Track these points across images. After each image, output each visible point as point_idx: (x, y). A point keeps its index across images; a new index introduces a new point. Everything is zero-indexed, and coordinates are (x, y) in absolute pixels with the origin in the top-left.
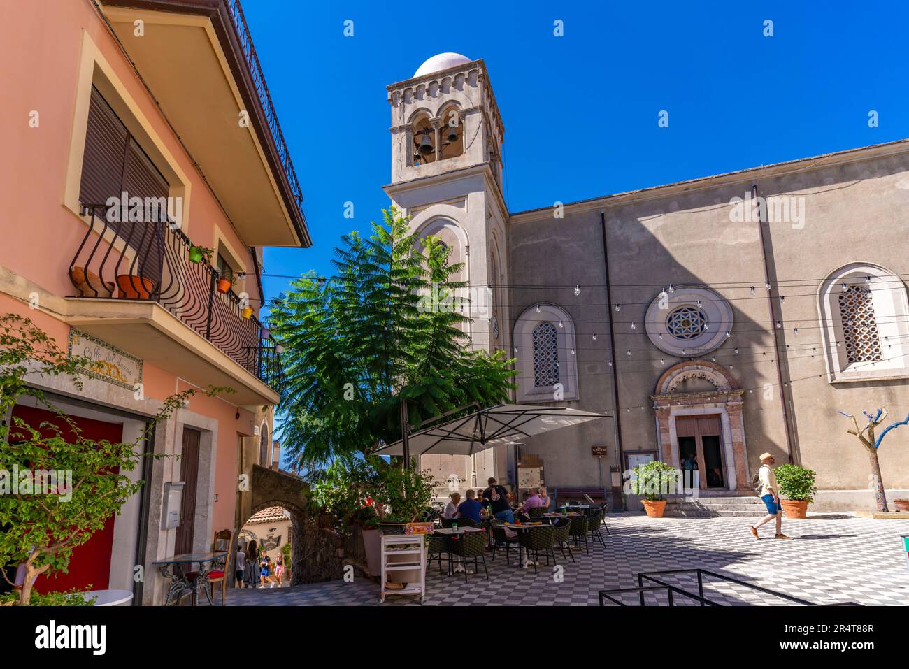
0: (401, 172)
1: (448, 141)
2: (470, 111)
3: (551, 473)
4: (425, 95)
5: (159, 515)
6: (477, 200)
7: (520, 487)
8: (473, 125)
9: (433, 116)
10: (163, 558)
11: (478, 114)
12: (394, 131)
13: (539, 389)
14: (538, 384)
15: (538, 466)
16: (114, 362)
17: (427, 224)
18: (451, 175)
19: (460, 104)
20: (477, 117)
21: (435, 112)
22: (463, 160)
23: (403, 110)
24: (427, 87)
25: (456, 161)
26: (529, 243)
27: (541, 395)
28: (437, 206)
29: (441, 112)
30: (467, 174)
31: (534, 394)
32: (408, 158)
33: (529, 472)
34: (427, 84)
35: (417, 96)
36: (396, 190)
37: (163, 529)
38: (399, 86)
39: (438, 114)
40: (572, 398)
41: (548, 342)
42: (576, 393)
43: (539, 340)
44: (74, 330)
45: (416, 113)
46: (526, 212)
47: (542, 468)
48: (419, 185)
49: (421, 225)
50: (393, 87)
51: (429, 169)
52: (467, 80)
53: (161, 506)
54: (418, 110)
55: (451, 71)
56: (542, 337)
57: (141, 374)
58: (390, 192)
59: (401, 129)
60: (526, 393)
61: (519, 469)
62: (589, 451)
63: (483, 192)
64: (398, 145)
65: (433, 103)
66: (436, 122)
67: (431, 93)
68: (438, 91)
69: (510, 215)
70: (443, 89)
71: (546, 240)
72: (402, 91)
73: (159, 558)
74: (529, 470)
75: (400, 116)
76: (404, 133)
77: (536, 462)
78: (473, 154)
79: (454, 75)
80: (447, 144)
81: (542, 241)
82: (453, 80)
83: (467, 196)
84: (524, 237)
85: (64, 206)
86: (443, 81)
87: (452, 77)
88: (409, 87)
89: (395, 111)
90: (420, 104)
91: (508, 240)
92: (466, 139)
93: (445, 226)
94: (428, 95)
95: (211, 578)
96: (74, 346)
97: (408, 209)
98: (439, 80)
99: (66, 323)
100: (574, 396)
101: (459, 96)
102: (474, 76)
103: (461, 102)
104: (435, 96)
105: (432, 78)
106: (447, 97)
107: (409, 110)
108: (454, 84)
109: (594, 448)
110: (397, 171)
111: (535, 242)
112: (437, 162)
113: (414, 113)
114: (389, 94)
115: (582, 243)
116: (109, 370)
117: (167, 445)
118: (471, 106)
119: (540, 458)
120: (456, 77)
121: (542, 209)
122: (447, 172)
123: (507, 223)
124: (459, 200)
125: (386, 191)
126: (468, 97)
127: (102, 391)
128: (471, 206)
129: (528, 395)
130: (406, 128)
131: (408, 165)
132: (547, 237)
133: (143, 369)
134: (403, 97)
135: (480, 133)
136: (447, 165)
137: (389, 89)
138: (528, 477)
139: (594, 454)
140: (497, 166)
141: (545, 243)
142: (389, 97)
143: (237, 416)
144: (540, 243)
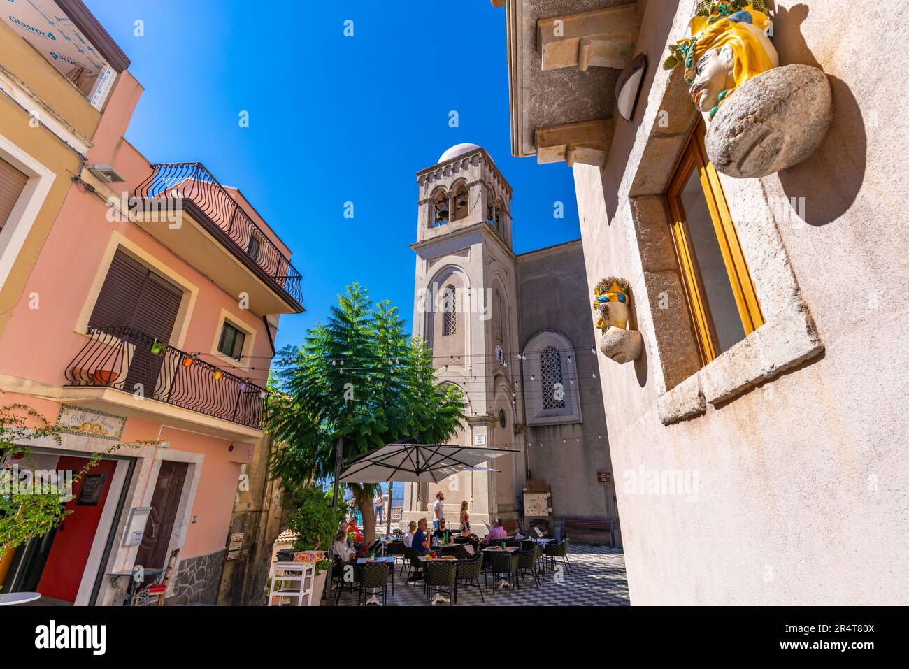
0: (424, 233)
1: (460, 206)
2: (473, 184)
3: (560, 501)
4: (442, 176)
5: (122, 534)
6: (477, 250)
7: (526, 514)
8: (475, 194)
9: (447, 190)
10: (121, 570)
11: (478, 186)
12: (420, 203)
13: (547, 411)
14: (546, 406)
15: (545, 492)
16: (99, 422)
17: (440, 272)
18: (457, 233)
19: (465, 179)
20: (478, 187)
21: (449, 188)
22: (467, 221)
23: (427, 188)
24: (443, 170)
25: (462, 222)
26: (534, 278)
27: (548, 418)
28: (448, 257)
29: (454, 186)
30: (470, 231)
31: (541, 417)
32: (429, 222)
33: (536, 498)
34: (444, 168)
35: (437, 177)
36: (418, 248)
37: (123, 546)
38: (425, 172)
39: (451, 188)
40: (576, 421)
41: (554, 366)
42: (579, 416)
43: (545, 364)
44: (65, 406)
45: (436, 189)
46: (529, 253)
47: (549, 494)
48: (436, 242)
49: (436, 274)
50: (421, 172)
51: (444, 229)
52: (471, 162)
53: (125, 527)
54: (438, 187)
55: (468, 154)
56: (548, 361)
57: (122, 427)
58: (415, 249)
59: (425, 201)
60: (535, 416)
61: (524, 494)
62: (595, 478)
63: (481, 244)
64: (423, 212)
65: (447, 181)
66: (450, 194)
67: (447, 174)
68: (451, 172)
69: (517, 256)
70: (454, 170)
71: (546, 275)
72: (427, 174)
73: (115, 571)
74: (534, 496)
75: (425, 193)
76: (427, 204)
77: (542, 487)
78: (476, 215)
79: (471, 157)
80: (459, 208)
81: (544, 276)
82: (461, 163)
83: (470, 248)
84: (529, 273)
85: (74, 332)
86: (454, 165)
87: (461, 162)
88: (432, 170)
89: (422, 189)
90: (439, 182)
91: (516, 276)
92: (470, 205)
93: (454, 272)
94: (445, 175)
95: (151, 591)
96: (63, 416)
97: (427, 261)
98: (452, 165)
99: (59, 403)
100: (577, 418)
101: (466, 174)
102: (476, 159)
103: (467, 178)
104: (449, 176)
105: (447, 163)
106: (457, 176)
107: (431, 187)
108: (462, 166)
109: (599, 474)
110: (421, 233)
111: (538, 277)
112: (450, 224)
113: (434, 189)
114: (418, 177)
115: (576, 276)
116: (92, 428)
117: (140, 478)
118: (474, 181)
119: (548, 483)
120: (463, 162)
121: (542, 250)
122: (455, 231)
123: (515, 263)
124: (464, 252)
125: (412, 248)
126: (472, 174)
127: (81, 443)
128: (472, 256)
129: (537, 417)
130: (429, 201)
131: (429, 227)
132: (548, 272)
133: (126, 424)
134: (428, 179)
135: (480, 200)
136: (456, 225)
137: (418, 174)
138: (534, 503)
139: (600, 480)
140: (504, 219)
141: (546, 277)
142: (418, 180)
143: (231, 448)
144: (542, 278)
